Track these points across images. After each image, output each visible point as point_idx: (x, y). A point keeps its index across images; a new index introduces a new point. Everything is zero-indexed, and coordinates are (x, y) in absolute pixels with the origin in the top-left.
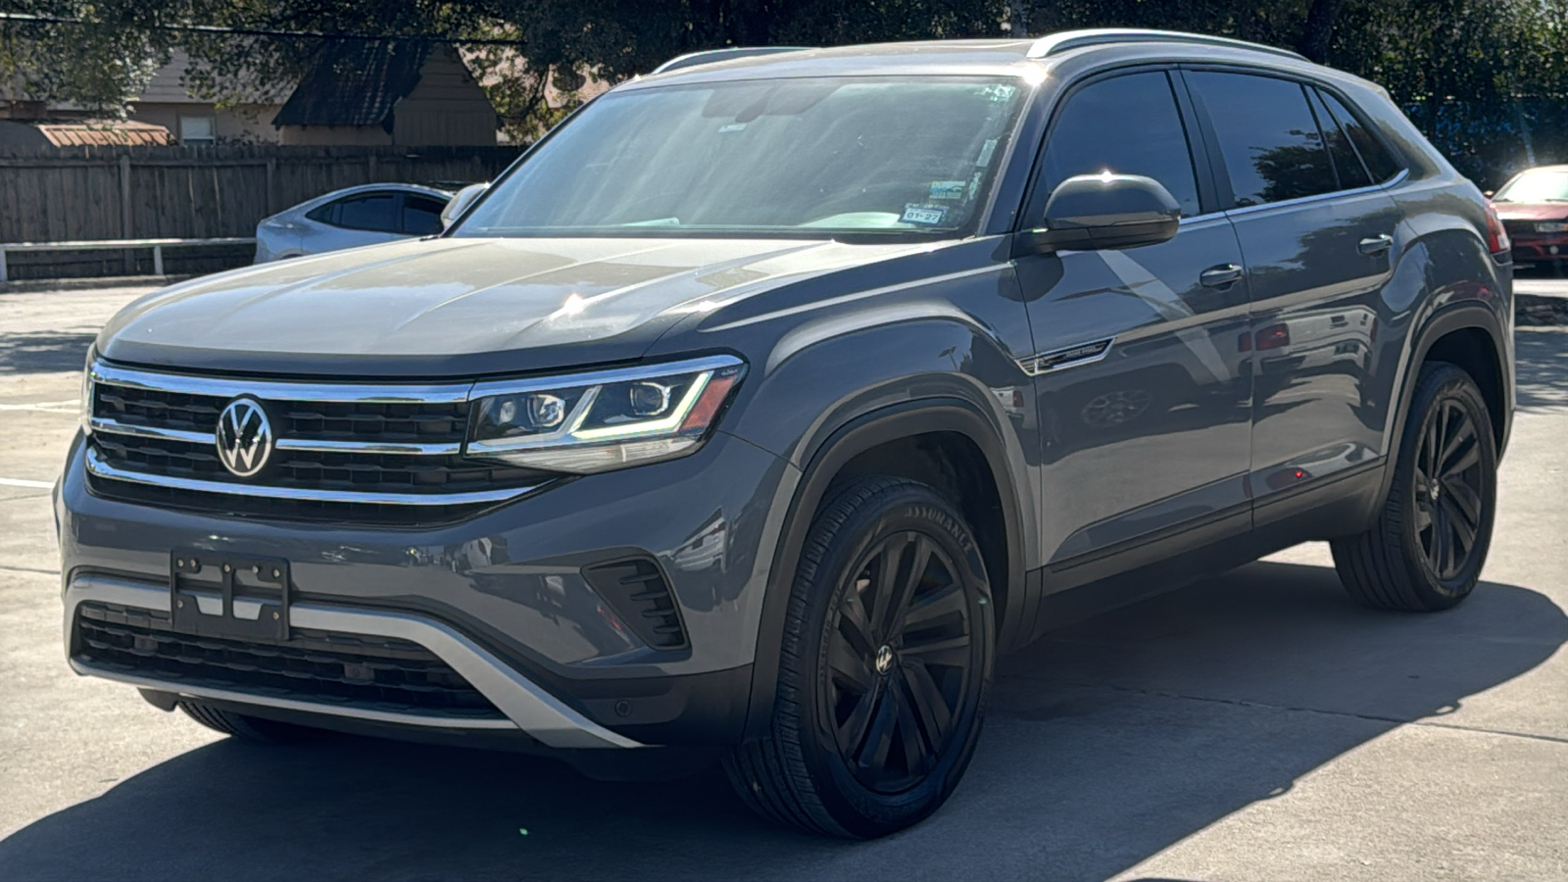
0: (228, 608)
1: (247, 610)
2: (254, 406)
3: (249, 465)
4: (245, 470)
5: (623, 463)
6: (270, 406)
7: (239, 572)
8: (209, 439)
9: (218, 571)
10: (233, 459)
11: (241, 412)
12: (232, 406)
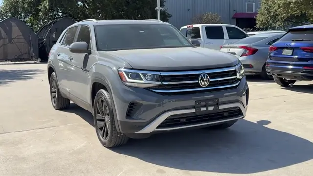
0: (207, 109)
1: (211, 108)
3: (206, 85)
6: (209, 74)
7: (209, 102)
8: (197, 81)
9: (205, 103)
10: (203, 84)
11: (204, 76)
12: (202, 75)
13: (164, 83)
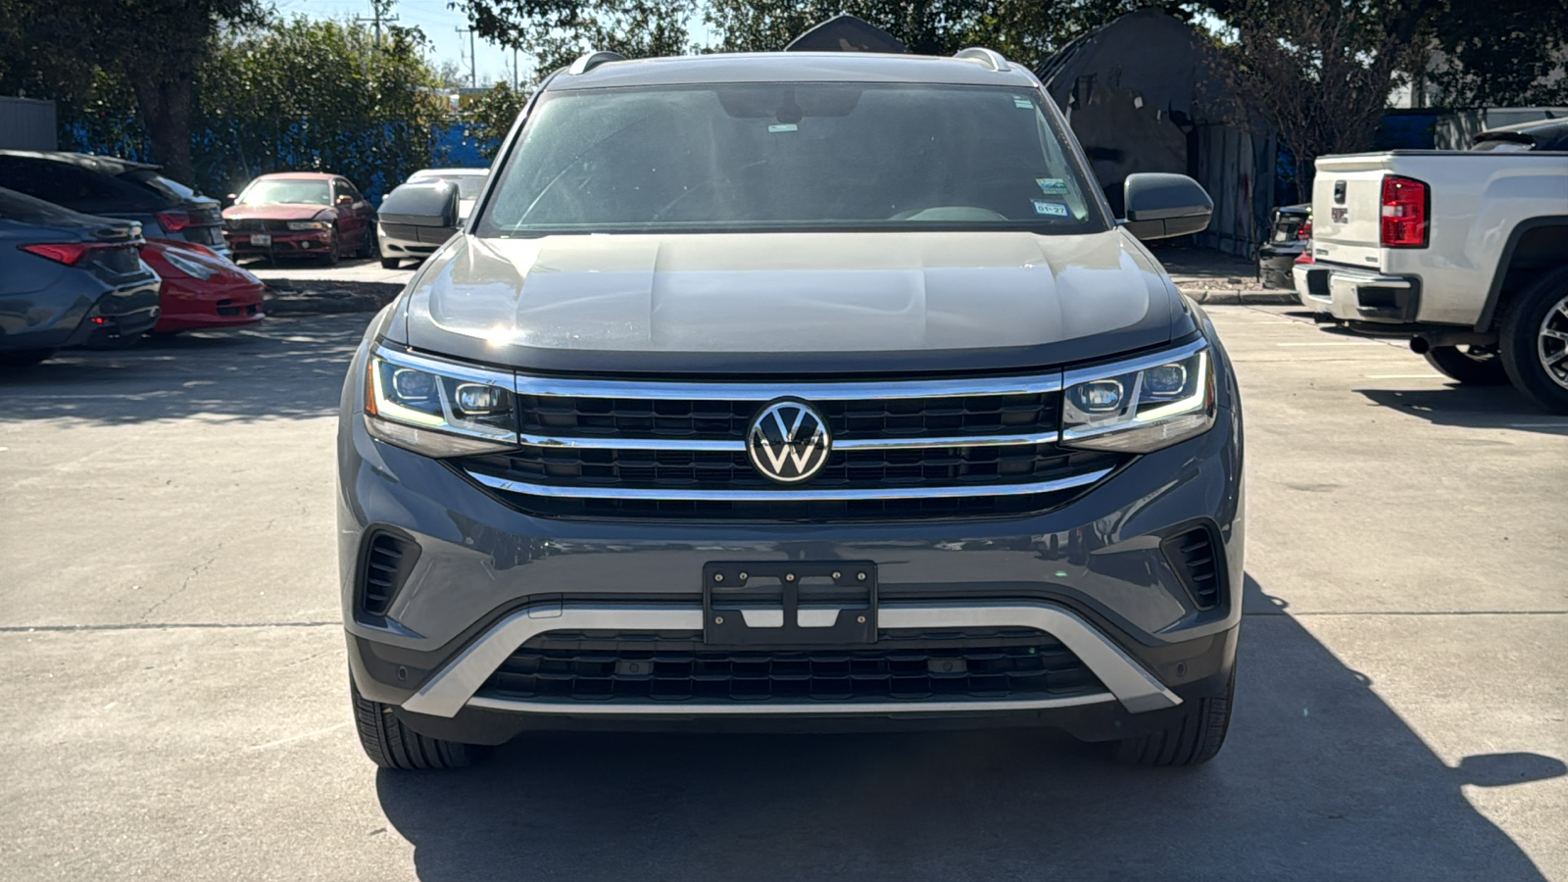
0: (790, 618)
2: (803, 410)
3: (800, 470)
4: (796, 474)
5: (1164, 440)
6: (823, 407)
7: (803, 581)
8: (737, 446)
9: (777, 581)
10: (778, 465)
11: (789, 415)
12: (774, 409)
13: (533, 441)
